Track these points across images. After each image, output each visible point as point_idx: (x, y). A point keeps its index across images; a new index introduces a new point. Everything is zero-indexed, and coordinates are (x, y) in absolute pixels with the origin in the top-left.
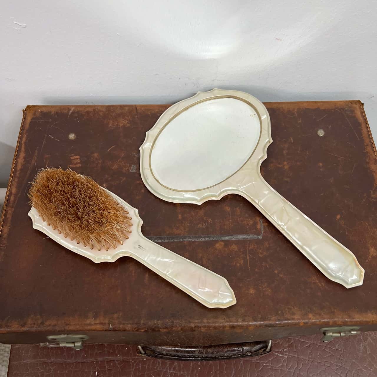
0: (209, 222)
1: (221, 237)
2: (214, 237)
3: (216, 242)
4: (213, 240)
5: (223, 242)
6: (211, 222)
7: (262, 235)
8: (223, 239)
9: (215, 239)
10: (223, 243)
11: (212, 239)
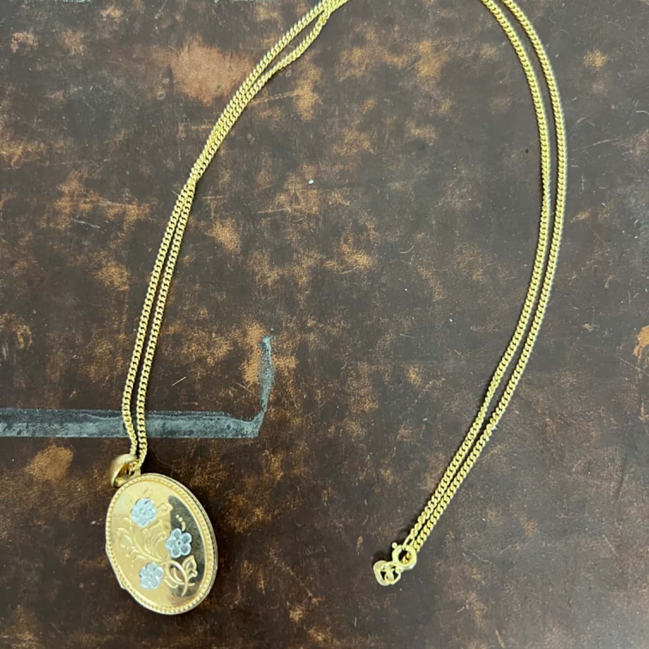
0: (19, 343)
1: (63, 420)
2: (32, 419)
3: (39, 444)
4: (25, 434)
5: (66, 446)
6: (26, 340)
7: (260, 417)
8: (73, 430)
9: (34, 432)
10: (66, 455)
11: (21, 429)
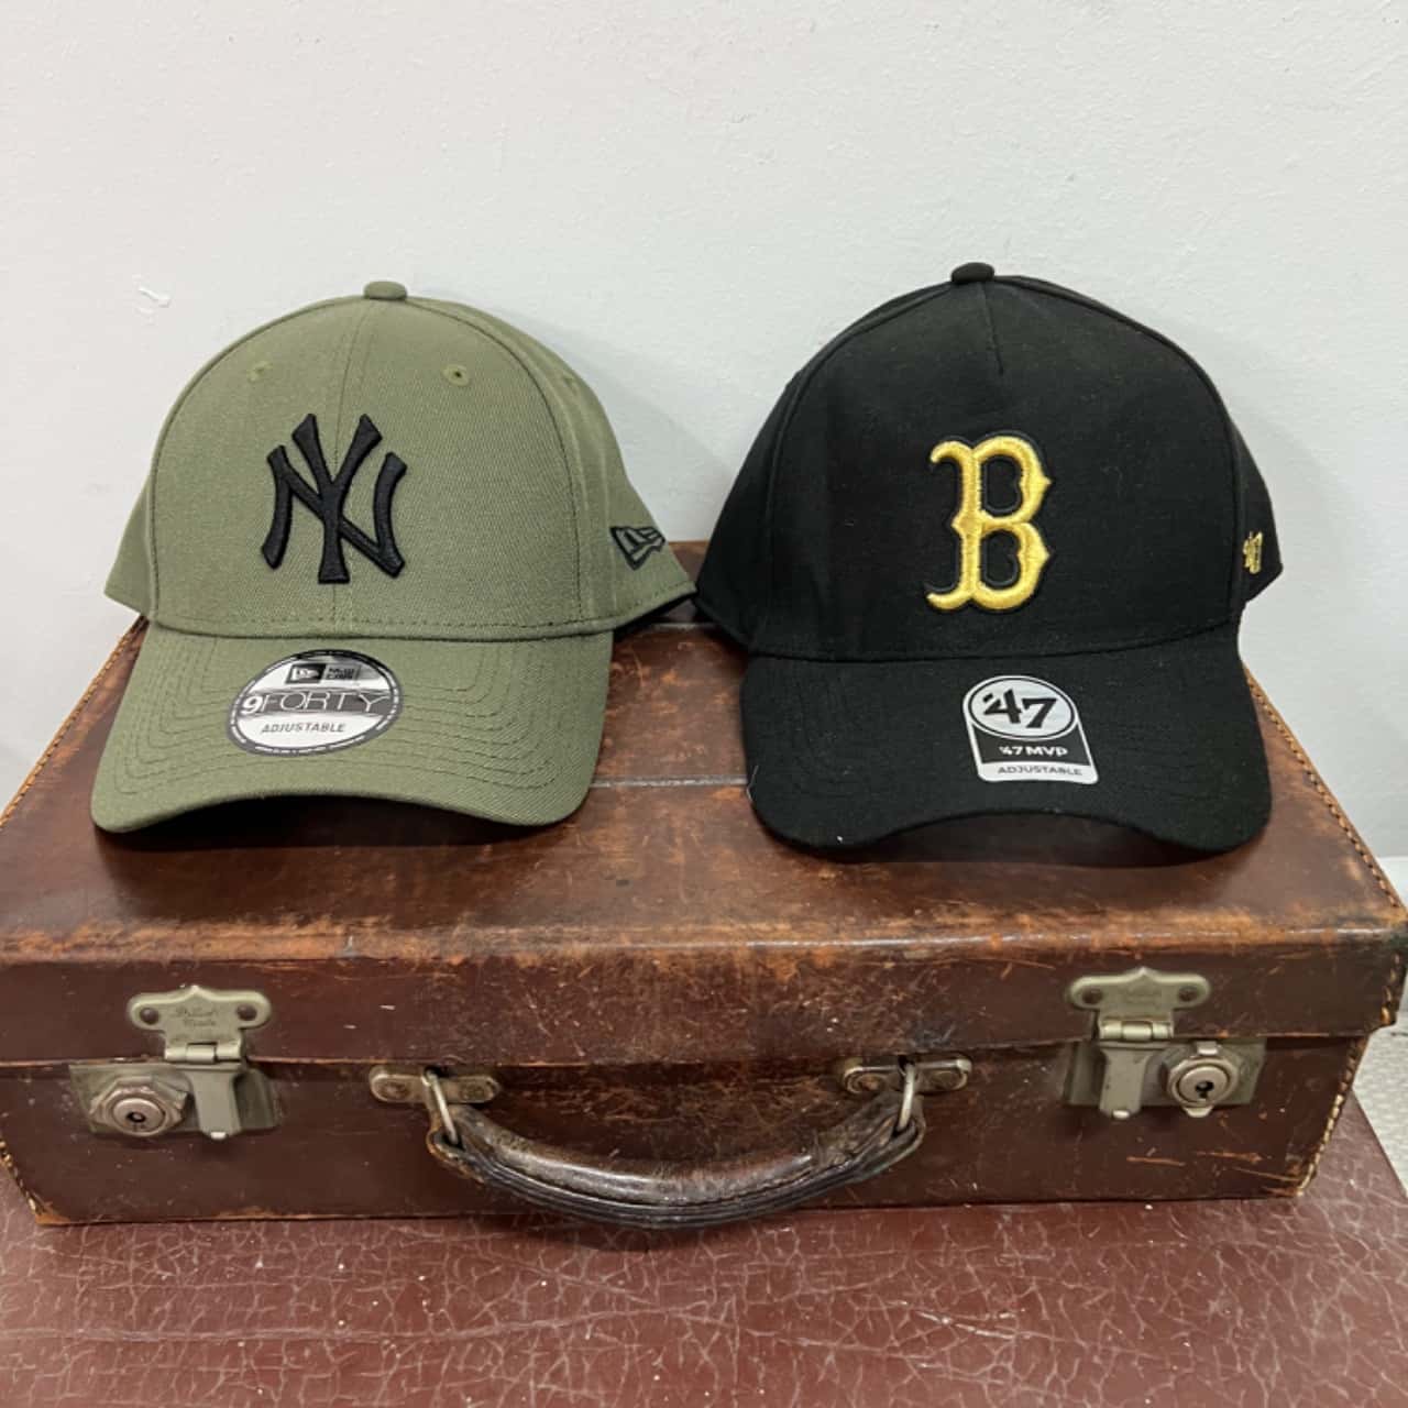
1: (734, 778)
4: (708, 784)
11: (704, 782)
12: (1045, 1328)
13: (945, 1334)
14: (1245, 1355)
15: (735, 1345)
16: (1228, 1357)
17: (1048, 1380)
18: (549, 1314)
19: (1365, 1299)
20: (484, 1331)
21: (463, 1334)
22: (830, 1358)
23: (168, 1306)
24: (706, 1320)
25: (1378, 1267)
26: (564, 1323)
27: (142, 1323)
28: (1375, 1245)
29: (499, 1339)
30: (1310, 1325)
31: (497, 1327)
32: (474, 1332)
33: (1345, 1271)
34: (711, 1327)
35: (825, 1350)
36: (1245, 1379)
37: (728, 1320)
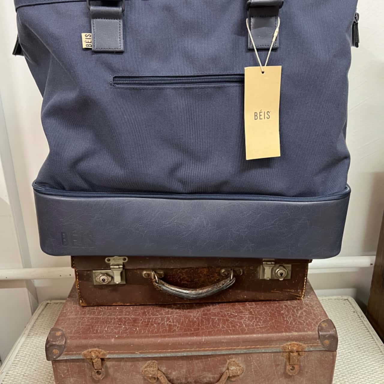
12: (253, 315)
13: (236, 316)
14: (286, 318)
15: (200, 318)
16: (284, 318)
17: (253, 321)
18: (168, 314)
19: (308, 311)
20: (157, 316)
21: (154, 317)
22: (216, 319)
23: (102, 313)
24: (195, 315)
25: (311, 307)
26: (171, 315)
27: (98, 315)
28: (311, 304)
29: (160, 317)
30: (298, 314)
31: (159, 316)
32: (156, 317)
33: (305, 307)
34: (196, 316)
35: (216, 318)
36: (287, 320)
37: (199, 315)
